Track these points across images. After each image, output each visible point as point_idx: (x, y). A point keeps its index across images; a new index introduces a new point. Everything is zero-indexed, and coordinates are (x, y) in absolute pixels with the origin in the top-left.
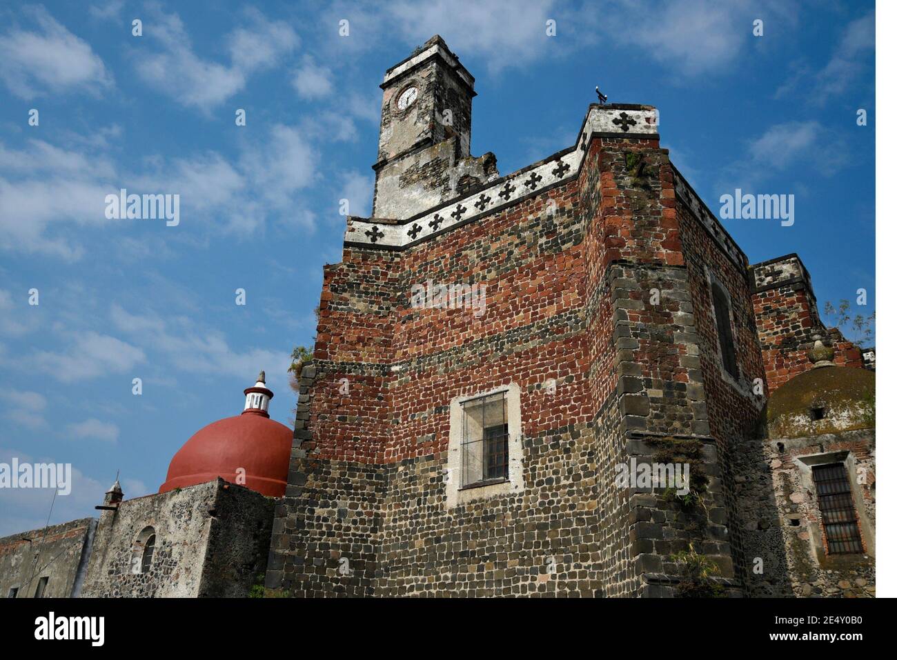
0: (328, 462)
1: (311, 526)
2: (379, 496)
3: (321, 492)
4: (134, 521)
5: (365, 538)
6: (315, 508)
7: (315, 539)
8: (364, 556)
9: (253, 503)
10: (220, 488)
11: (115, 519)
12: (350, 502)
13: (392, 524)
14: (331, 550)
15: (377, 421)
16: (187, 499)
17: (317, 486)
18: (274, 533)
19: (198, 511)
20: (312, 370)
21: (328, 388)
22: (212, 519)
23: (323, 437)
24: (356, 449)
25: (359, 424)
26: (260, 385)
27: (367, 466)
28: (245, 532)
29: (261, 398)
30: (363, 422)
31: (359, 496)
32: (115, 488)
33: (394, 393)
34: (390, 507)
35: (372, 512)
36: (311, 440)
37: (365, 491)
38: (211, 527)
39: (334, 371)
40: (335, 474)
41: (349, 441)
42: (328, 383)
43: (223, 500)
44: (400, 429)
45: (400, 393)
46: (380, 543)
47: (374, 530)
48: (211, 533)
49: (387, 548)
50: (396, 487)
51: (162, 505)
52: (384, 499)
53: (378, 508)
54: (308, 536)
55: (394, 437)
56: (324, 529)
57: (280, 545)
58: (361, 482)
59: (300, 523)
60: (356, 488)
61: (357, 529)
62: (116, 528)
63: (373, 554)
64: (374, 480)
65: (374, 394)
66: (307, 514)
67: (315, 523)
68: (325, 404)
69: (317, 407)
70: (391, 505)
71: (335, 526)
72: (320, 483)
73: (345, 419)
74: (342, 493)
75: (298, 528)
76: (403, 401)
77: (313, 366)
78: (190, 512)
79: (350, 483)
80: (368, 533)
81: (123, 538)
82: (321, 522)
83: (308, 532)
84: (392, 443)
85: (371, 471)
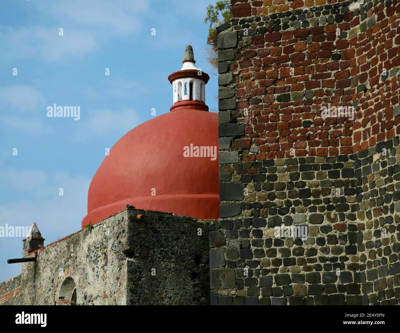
0: (271, 163)
1: (261, 253)
2: (351, 200)
3: (267, 205)
4: (54, 272)
5: (339, 262)
6: (262, 228)
7: (269, 271)
8: (342, 288)
9: (183, 233)
10: (132, 219)
11: (35, 272)
12: (310, 214)
13: (374, 239)
14: (293, 284)
15: (335, 92)
16: (100, 237)
17: (260, 198)
18: (213, 269)
19: (112, 252)
20: (231, 36)
21: (257, 58)
22: (128, 261)
23: (260, 128)
24: (308, 138)
25: (310, 102)
26: (188, 66)
27: (328, 159)
28: (178, 271)
29: (191, 85)
30: (314, 98)
31: (323, 204)
32: (32, 233)
33: (356, 45)
34: (369, 214)
35: (344, 225)
36: (244, 136)
37: (330, 196)
38: (129, 272)
39: (263, 31)
40: (284, 178)
41: (297, 129)
42: (257, 50)
43: (138, 234)
44: (369, 98)
45: (364, 43)
46: (362, 267)
47: (351, 250)
48: (130, 279)
49: (372, 275)
50: (373, 185)
51: (78, 249)
52: (359, 203)
53: (353, 218)
54: (259, 267)
55: (362, 111)
56: (279, 256)
57: (223, 283)
58: (323, 184)
59: (245, 252)
60: (317, 194)
61: (326, 250)
62: (38, 284)
63: (355, 284)
64: (341, 178)
65: (327, 51)
66: (252, 238)
67: (266, 249)
68: (257, 82)
69: (245, 88)
70: (370, 211)
71: (294, 250)
72: (263, 193)
73: (287, 98)
74: (297, 203)
75: (243, 258)
76: (369, 56)
77: (231, 30)
78: (105, 254)
79: (306, 187)
80: (343, 254)
81: (46, 295)
82: (273, 247)
83: (258, 263)
84: (360, 120)
85: (336, 166)
